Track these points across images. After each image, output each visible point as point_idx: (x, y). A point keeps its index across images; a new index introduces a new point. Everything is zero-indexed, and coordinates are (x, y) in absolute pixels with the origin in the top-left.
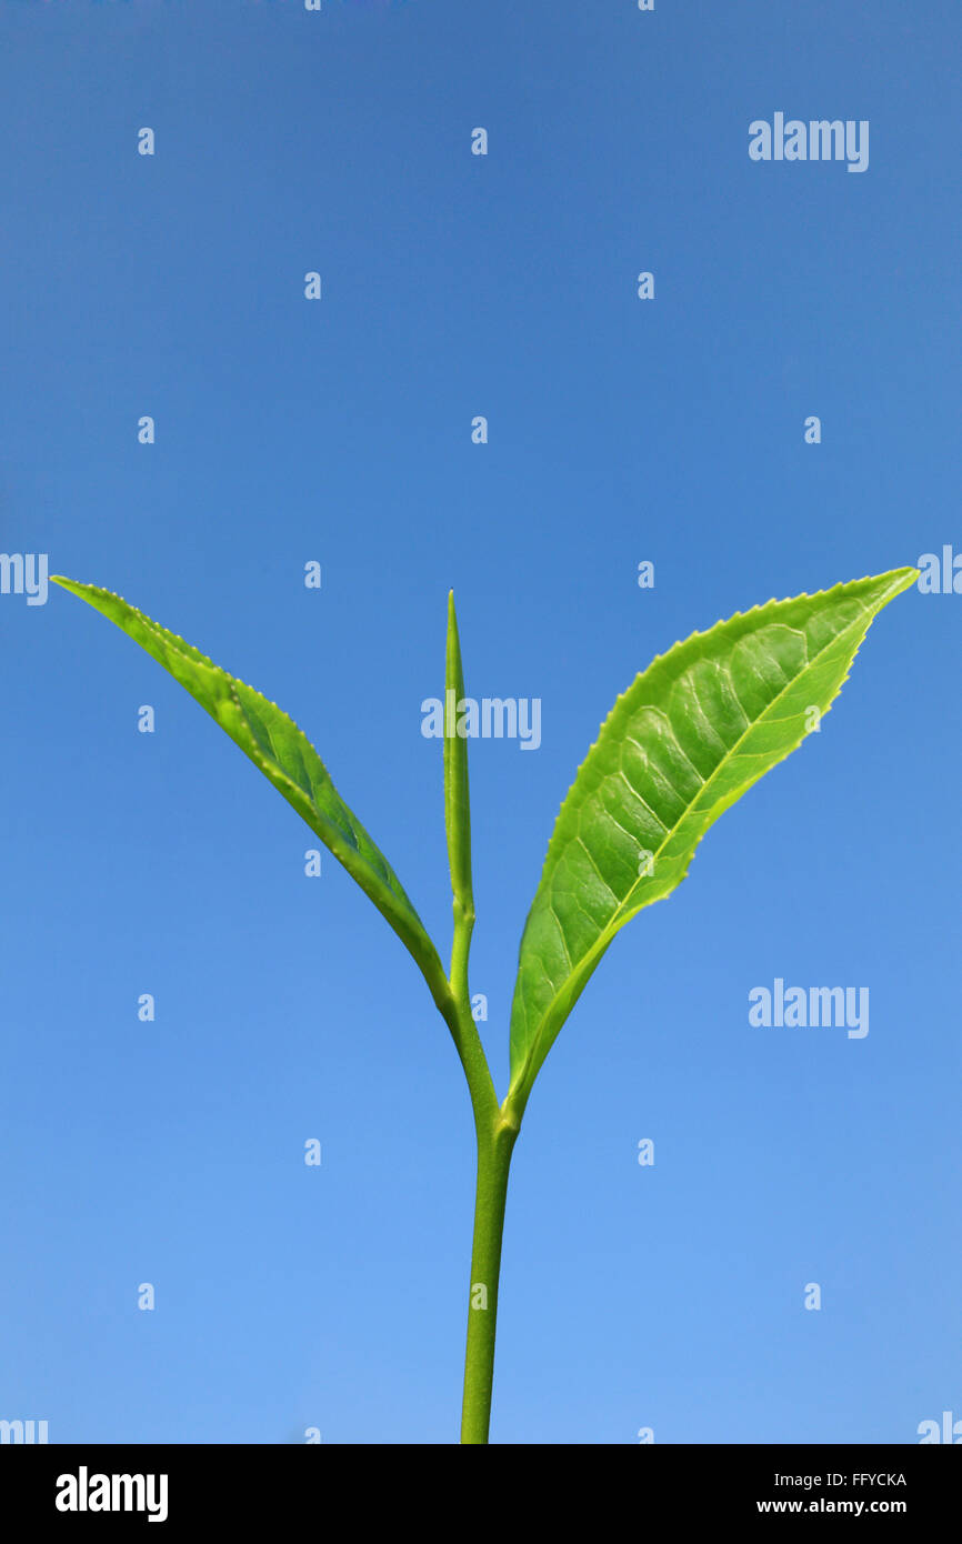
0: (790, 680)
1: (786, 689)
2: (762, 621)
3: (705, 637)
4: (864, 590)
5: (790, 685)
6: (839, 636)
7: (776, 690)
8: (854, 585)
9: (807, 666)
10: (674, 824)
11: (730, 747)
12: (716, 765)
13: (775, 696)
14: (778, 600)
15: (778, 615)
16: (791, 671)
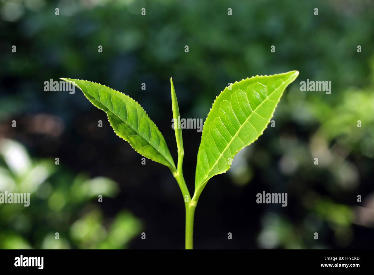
0: (263, 101)
1: (262, 104)
2: (255, 81)
3: (239, 84)
4: (283, 77)
5: (263, 102)
6: (276, 90)
7: (259, 103)
8: (279, 75)
9: (267, 97)
10: (234, 136)
11: (247, 117)
12: (244, 122)
13: (259, 105)
14: (259, 76)
15: (260, 80)
16: (263, 98)
